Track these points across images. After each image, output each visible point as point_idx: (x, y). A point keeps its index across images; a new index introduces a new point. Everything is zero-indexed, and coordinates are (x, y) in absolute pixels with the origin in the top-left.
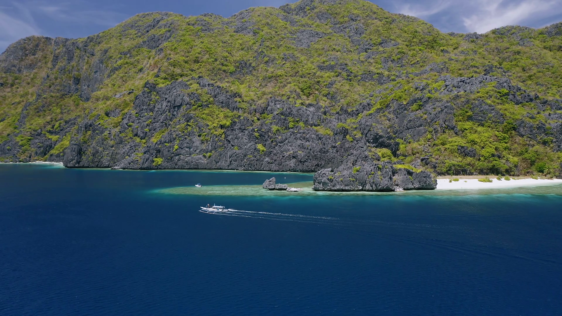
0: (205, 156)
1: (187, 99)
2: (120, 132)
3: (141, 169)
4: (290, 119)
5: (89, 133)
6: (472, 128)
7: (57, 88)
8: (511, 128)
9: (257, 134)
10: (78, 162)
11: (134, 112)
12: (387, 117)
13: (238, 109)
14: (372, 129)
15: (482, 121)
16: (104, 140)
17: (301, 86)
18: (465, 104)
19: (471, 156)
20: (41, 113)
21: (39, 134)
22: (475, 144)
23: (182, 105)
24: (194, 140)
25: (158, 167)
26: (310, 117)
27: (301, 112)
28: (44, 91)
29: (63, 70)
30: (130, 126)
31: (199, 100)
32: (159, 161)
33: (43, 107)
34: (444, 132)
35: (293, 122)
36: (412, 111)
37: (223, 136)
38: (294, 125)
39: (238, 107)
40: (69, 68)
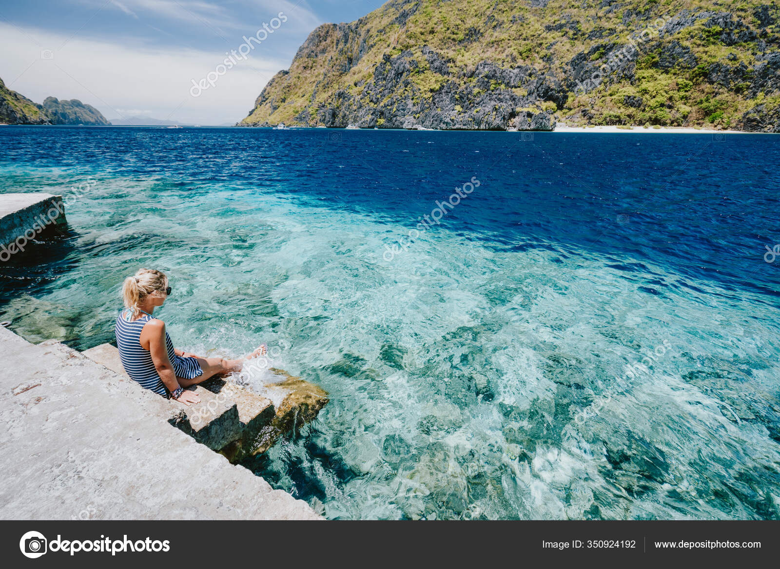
0: (415, 117)
1: (408, 66)
2: (361, 99)
3: (369, 127)
4: (493, 81)
5: (341, 100)
6: (652, 76)
7: (338, 67)
8: (699, 74)
9: (457, 96)
10: (333, 123)
11: (373, 82)
12: (563, 68)
13: (448, 73)
14: (544, 83)
15: (669, 67)
16: (350, 105)
17: (521, 49)
18: (655, 49)
19: (635, 107)
20: (326, 89)
21: (323, 106)
22: (646, 93)
23: (403, 72)
24: (408, 103)
25: (380, 127)
26: (512, 80)
27: (504, 74)
28: (329, 71)
29: (341, 51)
30: (369, 94)
31: (417, 67)
32: (382, 121)
33: (328, 84)
34: (619, 82)
35: (495, 84)
36: (592, 61)
37: (431, 99)
38: (495, 88)
39: (450, 71)
40: (345, 49)
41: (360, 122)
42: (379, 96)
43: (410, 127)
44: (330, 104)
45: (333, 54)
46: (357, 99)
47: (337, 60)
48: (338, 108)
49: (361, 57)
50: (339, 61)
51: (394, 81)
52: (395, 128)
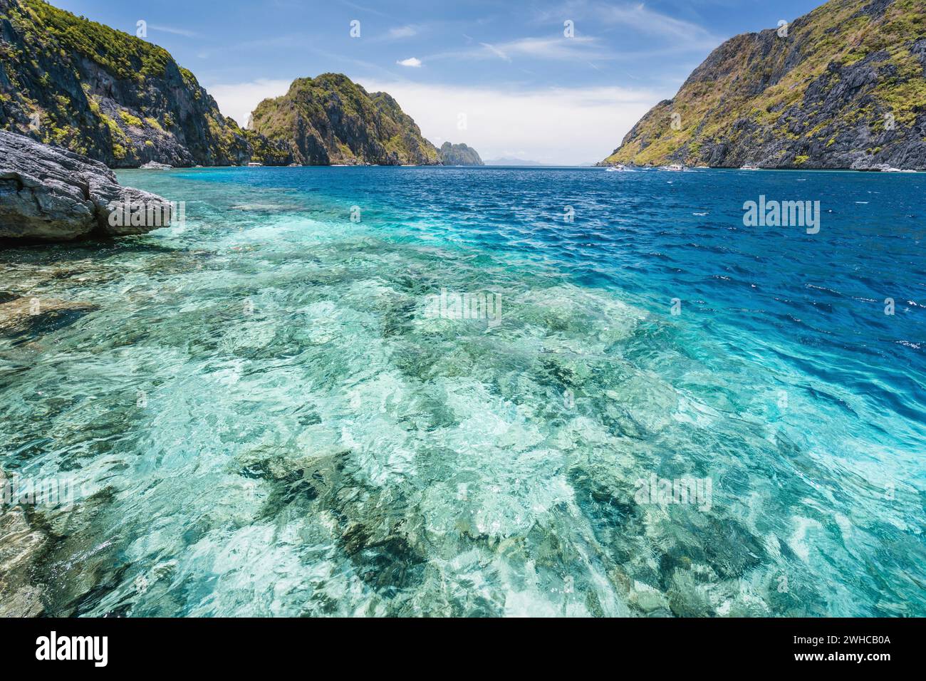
1: (874, 75)
2: (774, 129)
5: (740, 131)
7: (744, 90)
10: (720, 163)
11: (800, 104)
16: (753, 138)
20: (720, 119)
21: (711, 141)
23: (863, 84)
24: (860, 131)
25: (798, 167)
28: (729, 95)
29: (755, 68)
30: (789, 121)
31: (894, 74)
32: (803, 159)
33: (724, 112)
37: (912, 122)
40: (762, 64)
41: (765, 160)
42: (806, 123)
43: (866, 167)
44: (721, 138)
45: (740, 72)
46: (766, 129)
47: (745, 79)
48: (733, 142)
49: (787, 71)
50: (748, 80)
51: (840, 99)
52: (826, 169)
